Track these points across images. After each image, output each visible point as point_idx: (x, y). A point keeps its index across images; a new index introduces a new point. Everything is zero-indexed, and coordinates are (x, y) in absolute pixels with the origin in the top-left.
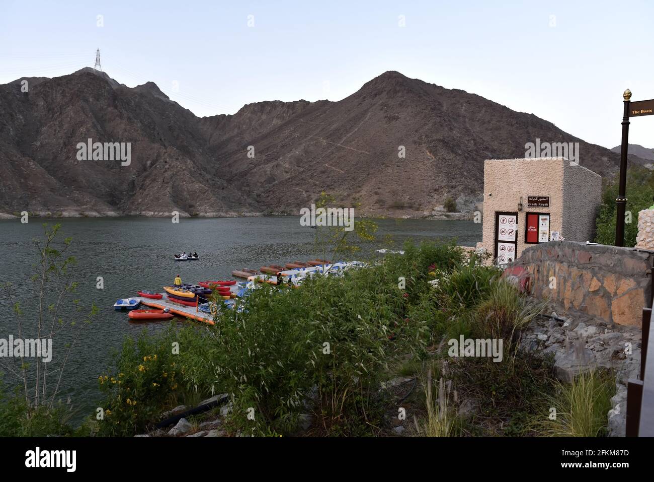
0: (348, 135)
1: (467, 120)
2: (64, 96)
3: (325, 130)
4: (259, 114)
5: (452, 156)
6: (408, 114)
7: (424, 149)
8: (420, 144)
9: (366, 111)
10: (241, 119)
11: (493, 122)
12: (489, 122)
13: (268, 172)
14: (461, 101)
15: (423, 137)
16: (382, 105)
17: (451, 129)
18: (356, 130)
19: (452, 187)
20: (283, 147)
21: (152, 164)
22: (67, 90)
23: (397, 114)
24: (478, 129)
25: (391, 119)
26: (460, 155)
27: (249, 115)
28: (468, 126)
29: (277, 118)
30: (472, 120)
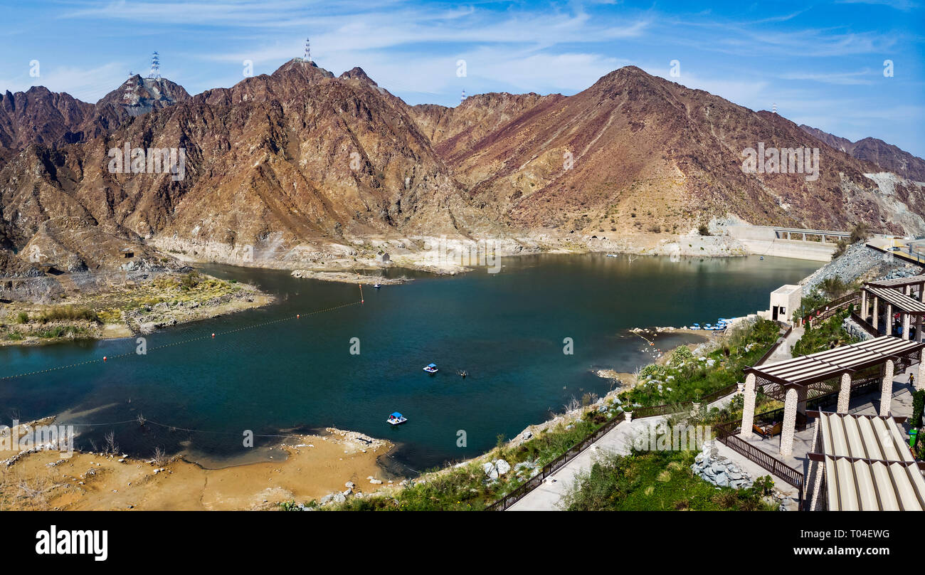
0: (593, 142)
1: (712, 126)
2: (315, 108)
3: (564, 133)
4: (484, 108)
5: (701, 173)
6: (654, 122)
7: (675, 165)
8: (669, 159)
9: (607, 115)
10: (466, 112)
11: (738, 130)
12: (734, 129)
13: (515, 185)
14: (706, 104)
15: (672, 151)
16: (624, 107)
17: (698, 141)
18: (600, 136)
19: (704, 209)
20: (521, 151)
21: (411, 182)
22: (317, 102)
23: (642, 121)
24: (724, 137)
25: (636, 126)
26: (709, 171)
27: (474, 109)
28: (714, 135)
29: (506, 113)
30: (717, 126)
